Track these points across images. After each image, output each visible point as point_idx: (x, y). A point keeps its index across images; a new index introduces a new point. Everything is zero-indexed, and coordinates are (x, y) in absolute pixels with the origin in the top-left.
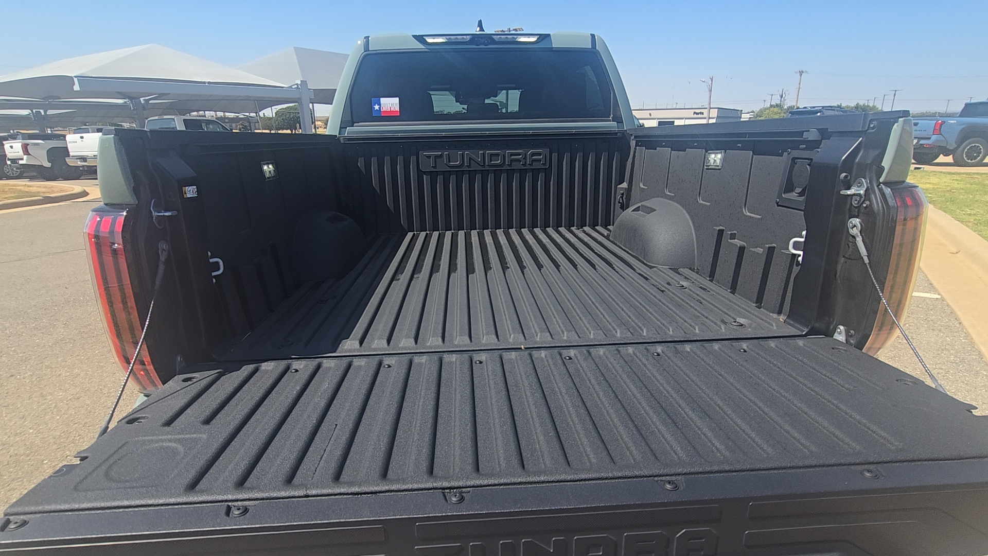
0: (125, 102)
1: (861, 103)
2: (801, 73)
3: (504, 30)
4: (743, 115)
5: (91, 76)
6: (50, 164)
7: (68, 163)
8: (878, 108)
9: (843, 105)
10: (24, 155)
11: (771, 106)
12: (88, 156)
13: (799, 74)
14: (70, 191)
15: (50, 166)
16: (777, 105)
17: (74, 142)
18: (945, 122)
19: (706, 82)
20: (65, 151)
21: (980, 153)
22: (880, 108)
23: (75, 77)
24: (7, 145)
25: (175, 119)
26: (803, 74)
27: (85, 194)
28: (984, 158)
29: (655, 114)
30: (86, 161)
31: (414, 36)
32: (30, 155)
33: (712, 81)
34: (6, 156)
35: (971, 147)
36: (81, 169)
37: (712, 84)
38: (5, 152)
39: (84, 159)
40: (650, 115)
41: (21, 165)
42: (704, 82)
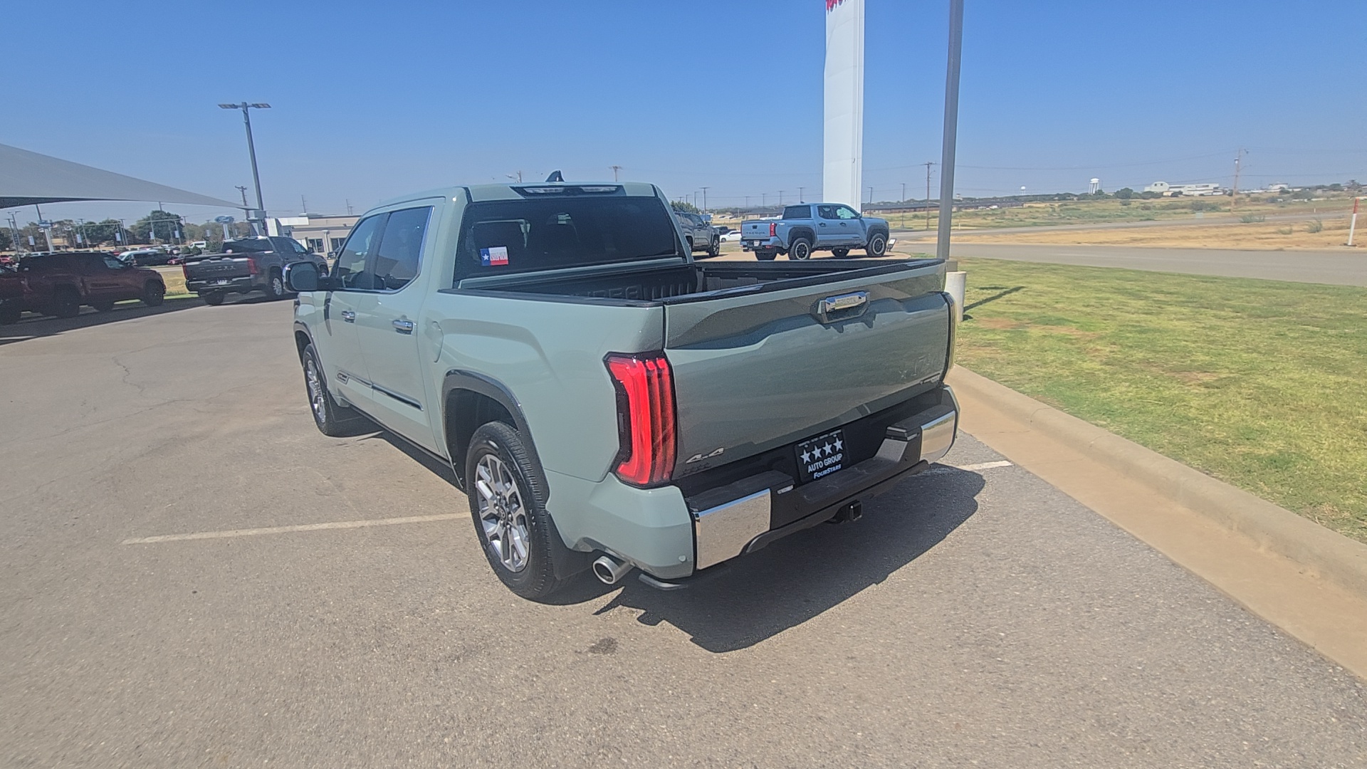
18: (777, 224)
19: (514, 178)
21: (806, 250)
28: (810, 254)
31: (514, 188)
35: (800, 245)
42: (511, 177)
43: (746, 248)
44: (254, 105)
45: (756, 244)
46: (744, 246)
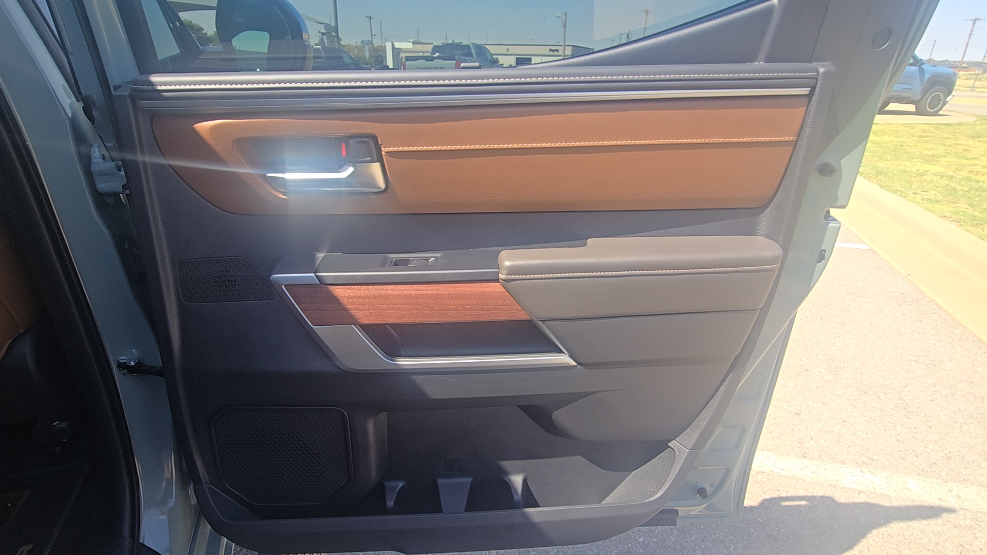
2: (647, 12)
33: (566, 16)
37: (566, 19)
40: (508, 50)
42: (558, 17)
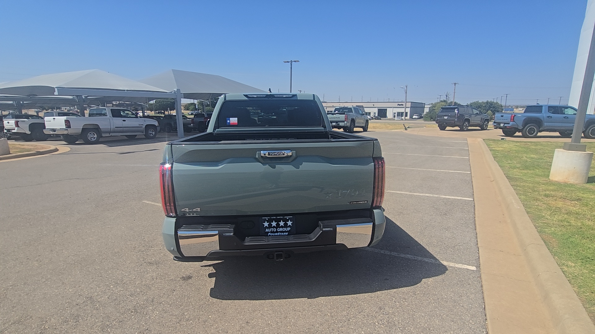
0: (74, 98)
1: (489, 101)
2: (455, 84)
3: (289, 61)
4: (425, 106)
5: (64, 87)
6: (30, 132)
7: (45, 133)
8: (499, 103)
9: (479, 102)
10: (16, 127)
11: (442, 101)
12: (56, 129)
13: (454, 85)
14: (48, 149)
15: (30, 133)
16: (444, 101)
17: (49, 121)
18: (515, 115)
19: (404, 88)
20: (43, 126)
21: (535, 131)
22: (500, 104)
23: (56, 88)
24: (5, 122)
25: (106, 109)
26: (456, 85)
27: (56, 150)
28: (537, 133)
29: (377, 105)
30: (55, 132)
31: (244, 95)
32: (19, 127)
33: (407, 87)
34: (4, 127)
35: (530, 128)
36: (52, 136)
37: (407, 89)
38: (3, 125)
39: (54, 130)
40: (374, 105)
41: (13, 132)
42: (402, 88)
43: (495, 127)
44: (294, 61)
45: (502, 125)
46: (495, 126)
